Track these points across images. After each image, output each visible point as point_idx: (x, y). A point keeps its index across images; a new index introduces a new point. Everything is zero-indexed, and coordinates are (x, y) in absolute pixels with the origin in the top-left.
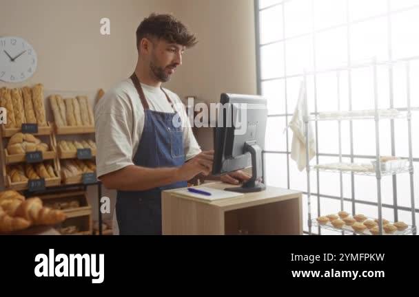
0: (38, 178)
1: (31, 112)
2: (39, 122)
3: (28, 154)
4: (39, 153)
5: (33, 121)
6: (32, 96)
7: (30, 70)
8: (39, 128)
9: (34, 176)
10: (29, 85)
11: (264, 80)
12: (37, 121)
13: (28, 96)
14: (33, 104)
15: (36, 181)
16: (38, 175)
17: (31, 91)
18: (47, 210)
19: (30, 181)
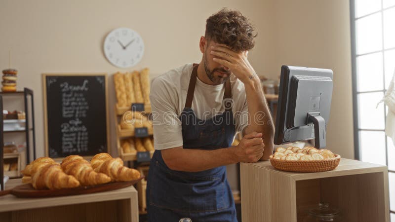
0: (144, 150)
1: (139, 93)
2: (146, 102)
3: (136, 129)
4: (145, 128)
5: (141, 101)
6: (140, 79)
7: (138, 57)
8: (146, 107)
9: (142, 149)
10: (138, 69)
11: (358, 56)
12: (144, 100)
13: (137, 79)
14: (141, 86)
15: (142, 153)
16: (145, 148)
17: (139, 75)
18: (126, 169)
19: (138, 153)
